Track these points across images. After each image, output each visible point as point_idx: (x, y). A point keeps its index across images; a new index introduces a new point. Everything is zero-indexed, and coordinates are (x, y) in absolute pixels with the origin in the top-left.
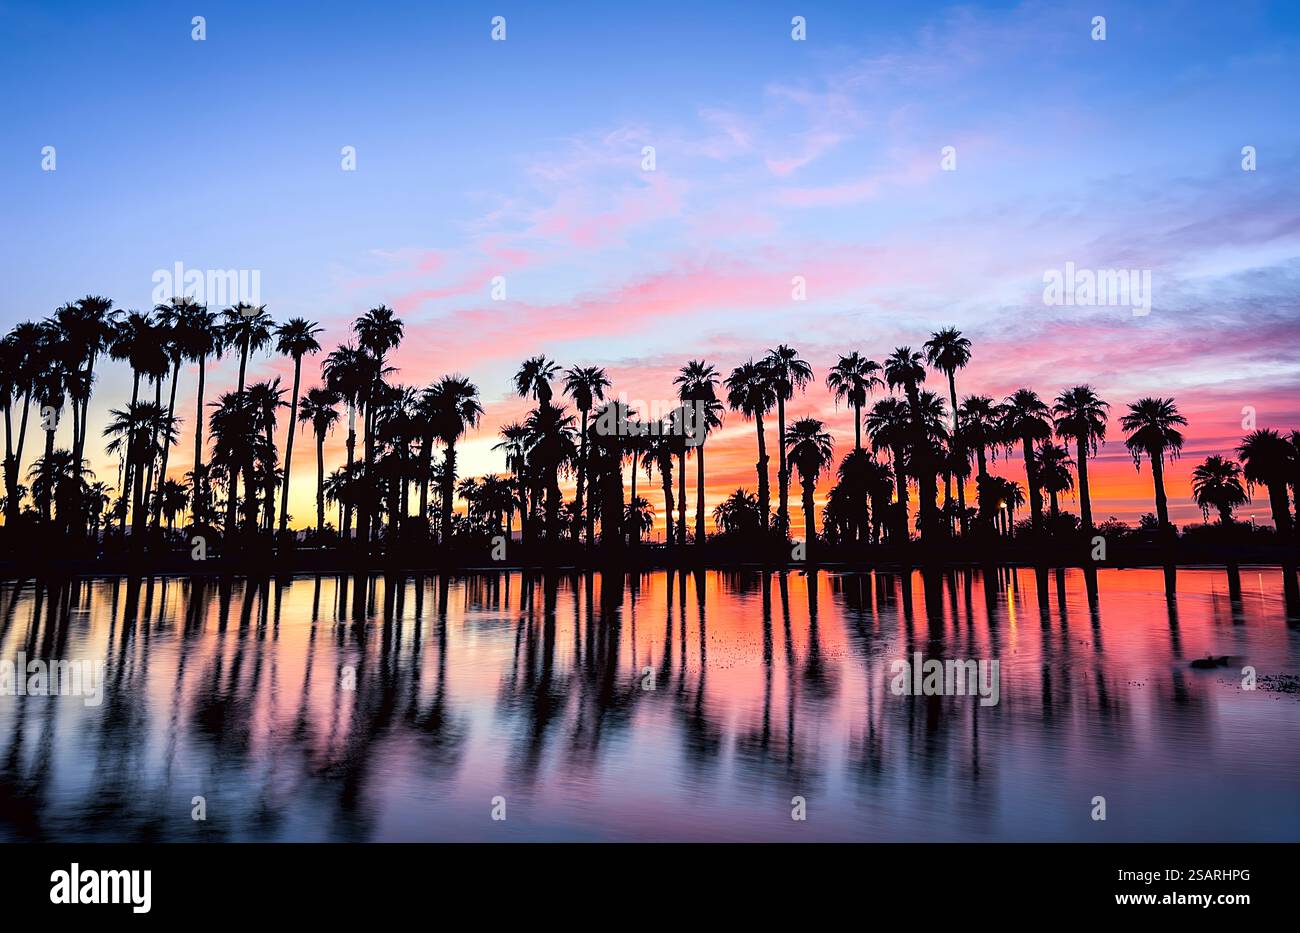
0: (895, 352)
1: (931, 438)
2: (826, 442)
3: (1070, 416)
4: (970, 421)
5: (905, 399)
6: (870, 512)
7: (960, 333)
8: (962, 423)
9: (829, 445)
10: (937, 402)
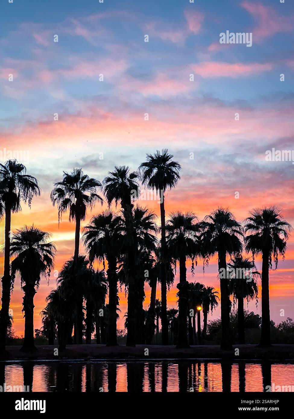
0: (114, 171)
1: (141, 249)
2: (47, 251)
3: (258, 234)
4: (175, 236)
5: (121, 214)
6: (85, 312)
7: (172, 156)
8: (168, 237)
9: (50, 253)
10: (148, 218)
